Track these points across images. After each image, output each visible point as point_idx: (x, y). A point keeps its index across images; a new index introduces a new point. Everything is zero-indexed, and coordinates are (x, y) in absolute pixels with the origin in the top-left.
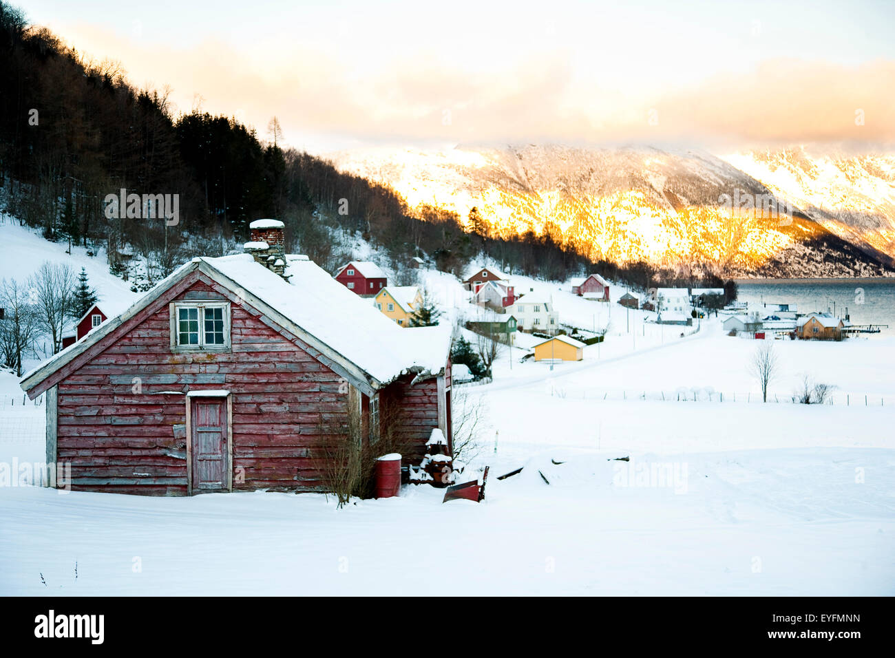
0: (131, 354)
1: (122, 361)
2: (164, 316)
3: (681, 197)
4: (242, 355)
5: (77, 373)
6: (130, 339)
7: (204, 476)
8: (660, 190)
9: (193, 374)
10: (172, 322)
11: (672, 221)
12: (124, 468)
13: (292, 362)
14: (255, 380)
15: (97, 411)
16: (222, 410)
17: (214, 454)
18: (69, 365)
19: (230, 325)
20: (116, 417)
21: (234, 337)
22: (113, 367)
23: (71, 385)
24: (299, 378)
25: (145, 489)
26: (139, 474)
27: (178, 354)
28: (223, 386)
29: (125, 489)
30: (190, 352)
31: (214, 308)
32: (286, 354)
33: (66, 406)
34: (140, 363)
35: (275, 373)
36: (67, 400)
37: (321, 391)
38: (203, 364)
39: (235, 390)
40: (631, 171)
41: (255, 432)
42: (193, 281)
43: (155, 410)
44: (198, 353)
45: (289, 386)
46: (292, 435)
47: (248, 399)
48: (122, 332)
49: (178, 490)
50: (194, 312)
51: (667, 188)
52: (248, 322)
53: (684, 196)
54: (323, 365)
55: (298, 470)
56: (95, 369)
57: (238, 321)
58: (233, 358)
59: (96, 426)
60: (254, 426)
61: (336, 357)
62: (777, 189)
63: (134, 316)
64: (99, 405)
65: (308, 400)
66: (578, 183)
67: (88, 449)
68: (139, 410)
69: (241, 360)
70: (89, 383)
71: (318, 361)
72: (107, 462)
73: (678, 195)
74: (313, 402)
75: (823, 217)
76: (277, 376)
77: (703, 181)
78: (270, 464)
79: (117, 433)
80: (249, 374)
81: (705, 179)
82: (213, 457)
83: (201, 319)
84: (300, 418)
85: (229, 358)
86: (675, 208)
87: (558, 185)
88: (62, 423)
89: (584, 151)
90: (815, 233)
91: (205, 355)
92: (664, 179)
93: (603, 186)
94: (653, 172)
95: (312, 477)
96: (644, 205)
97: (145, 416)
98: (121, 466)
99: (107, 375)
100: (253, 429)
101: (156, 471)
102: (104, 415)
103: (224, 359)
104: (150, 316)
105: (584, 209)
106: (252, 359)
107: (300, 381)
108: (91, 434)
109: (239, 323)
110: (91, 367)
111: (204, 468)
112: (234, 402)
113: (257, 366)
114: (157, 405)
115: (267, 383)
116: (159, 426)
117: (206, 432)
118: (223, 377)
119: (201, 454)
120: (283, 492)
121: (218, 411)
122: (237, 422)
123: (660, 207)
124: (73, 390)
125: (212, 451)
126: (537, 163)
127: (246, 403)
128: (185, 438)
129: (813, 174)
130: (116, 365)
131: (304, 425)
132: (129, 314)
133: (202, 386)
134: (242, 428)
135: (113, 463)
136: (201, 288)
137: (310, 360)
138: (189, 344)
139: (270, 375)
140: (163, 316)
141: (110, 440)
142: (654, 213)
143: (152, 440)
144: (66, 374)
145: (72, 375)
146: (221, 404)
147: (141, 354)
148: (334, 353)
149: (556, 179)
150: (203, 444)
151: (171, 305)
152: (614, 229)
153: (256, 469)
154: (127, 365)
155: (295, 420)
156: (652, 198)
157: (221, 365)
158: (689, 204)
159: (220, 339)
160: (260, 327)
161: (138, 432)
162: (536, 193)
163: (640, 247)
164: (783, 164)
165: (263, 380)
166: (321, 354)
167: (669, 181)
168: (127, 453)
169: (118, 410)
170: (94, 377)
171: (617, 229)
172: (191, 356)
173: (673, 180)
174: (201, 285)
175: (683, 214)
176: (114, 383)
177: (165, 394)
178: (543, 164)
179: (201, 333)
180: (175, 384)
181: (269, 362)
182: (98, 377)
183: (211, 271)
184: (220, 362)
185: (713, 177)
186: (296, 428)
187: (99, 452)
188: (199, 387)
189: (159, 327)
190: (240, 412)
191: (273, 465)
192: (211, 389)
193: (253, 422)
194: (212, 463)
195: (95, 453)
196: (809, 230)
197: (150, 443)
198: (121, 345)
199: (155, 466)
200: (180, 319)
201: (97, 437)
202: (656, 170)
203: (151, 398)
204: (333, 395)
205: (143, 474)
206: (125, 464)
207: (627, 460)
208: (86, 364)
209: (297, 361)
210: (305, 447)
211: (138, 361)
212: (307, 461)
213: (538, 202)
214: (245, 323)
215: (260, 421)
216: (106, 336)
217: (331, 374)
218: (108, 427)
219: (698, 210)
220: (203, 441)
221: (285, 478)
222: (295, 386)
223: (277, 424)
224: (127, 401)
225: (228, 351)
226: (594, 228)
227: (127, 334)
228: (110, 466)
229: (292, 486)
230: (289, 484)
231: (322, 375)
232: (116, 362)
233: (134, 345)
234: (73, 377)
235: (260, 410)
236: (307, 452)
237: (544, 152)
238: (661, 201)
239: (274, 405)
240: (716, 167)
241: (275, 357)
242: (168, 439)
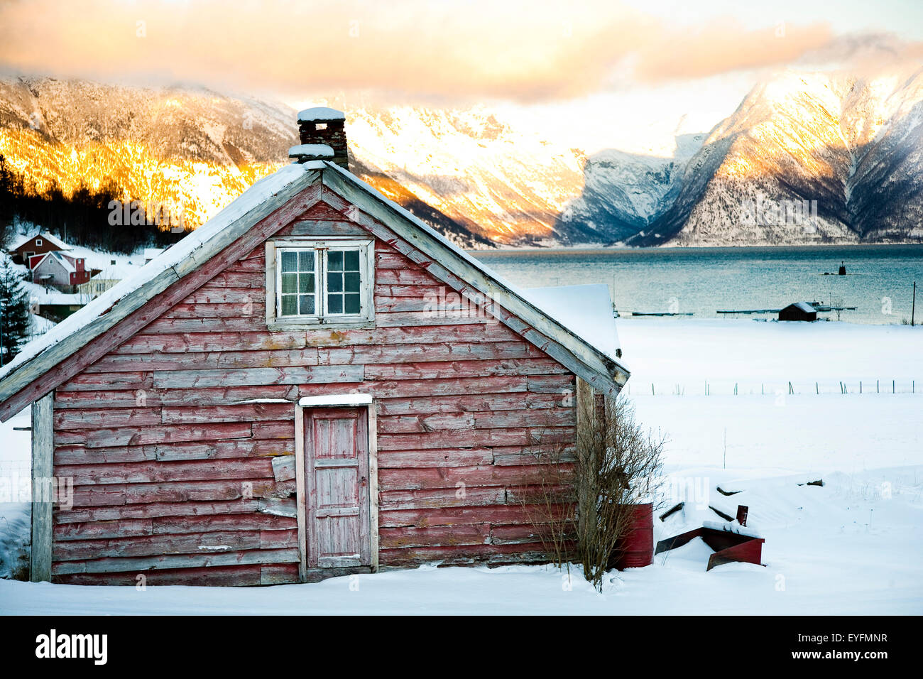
0: (192, 333)
1: (175, 345)
2: (255, 265)
3: (245, 152)
4: (392, 332)
5: (91, 370)
6: (192, 307)
7: (328, 545)
8: (219, 142)
9: (306, 367)
10: (269, 275)
11: (233, 180)
12: (182, 538)
13: (479, 343)
14: (417, 376)
15: (129, 438)
16: (360, 429)
17: (344, 505)
18: (77, 356)
19: (372, 280)
20: (166, 447)
21: (380, 300)
22: (159, 358)
23: (78, 392)
24: (491, 369)
25: (221, 574)
26: (210, 548)
27: (280, 332)
28: (360, 387)
29: (183, 576)
30: (302, 327)
31: (344, 250)
32: (468, 328)
33: (69, 431)
34: (209, 349)
35: (450, 362)
36: (71, 420)
37: (529, 392)
38: (324, 348)
39: (381, 394)
40: (181, 117)
41: (415, 465)
42: (310, 203)
43: (238, 433)
44: (315, 330)
45: (475, 383)
46: (481, 468)
47: (404, 408)
48: (178, 294)
49: (280, 573)
50: (308, 258)
51: (226, 140)
52: (403, 274)
53: (248, 150)
54: (533, 347)
55: (492, 527)
56: (127, 362)
57: (386, 274)
58: (377, 337)
59: (126, 464)
60: (414, 454)
61: (557, 332)
62: (356, 145)
63: (202, 265)
64: (134, 427)
65: (506, 406)
66: (115, 131)
67: (112, 507)
68: (208, 433)
69: (390, 341)
70: (115, 387)
71: (525, 341)
72: (149, 529)
73: (241, 150)
74: (516, 411)
75: (408, 180)
76: (456, 369)
77: (270, 133)
78: (442, 519)
79: (167, 476)
80: (404, 364)
81: (272, 130)
82: (344, 511)
83: (321, 271)
84: (493, 438)
85: (371, 338)
86: (237, 165)
87: (88, 132)
88: (61, 463)
89: (121, 90)
90: (400, 197)
91: (328, 334)
92: (223, 128)
93: (147, 135)
94: (210, 119)
95: (516, 539)
96: (199, 161)
97: (218, 444)
98: (175, 535)
99: (148, 372)
100: (414, 459)
101: (240, 540)
102: (143, 445)
103: (362, 339)
104: (230, 266)
105: (123, 165)
106: (410, 339)
107: (493, 375)
108: (119, 480)
109: (388, 277)
110: (118, 359)
111: (328, 530)
112: (380, 413)
113: (418, 350)
114: (240, 424)
115: (437, 380)
116: (246, 460)
117: (331, 468)
118: (360, 371)
119: (322, 507)
120: (466, 565)
121: (352, 430)
122: (385, 448)
123: (219, 164)
124: (83, 402)
125: (342, 501)
126: (60, 103)
127: (400, 416)
128: (294, 480)
129: (396, 129)
130: (165, 353)
131: (499, 450)
132: (192, 262)
133: (321, 388)
134: (395, 459)
135: (161, 530)
136: (322, 216)
137: (509, 338)
138: (299, 315)
139: (442, 366)
140: (251, 266)
141: (155, 488)
142: (212, 170)
143: (232, 485)
144: (72, 373)
145: (81, 373)
146: (357, 418)
147: (210, 333)
148: (554, 326)
149: (86, 123)
150: (326, 489)
151: (269, 245)
152: (163, 189)
153: (418, 529)
154: (187, 353)
155: (486, 442)
156: (209, 152)
157: (356, 350)
158: (254, 160)
159: (354, 305)
160: (424, 282)
161: (208, 473)
162: (59, 141)
163: (196, 213)
164: (361, 116)
165: (430, 374)
166: (531, 327)
167: (229, 132)
168: (187, 510)
169: (168, 434)
170: (124, 377)
171: (165, 190)
172: (303, 335)
173: (234, 131)
174: (322, 211)
175: (247, 172)
176: (161, 385)
177: (257, 403)
178: (67, 105)
179: (321, 295)
180: (274, 385)
181: (439, 344)
182: (130, 377)
183: (344, 186)
184: (354, 345)
185: (281, 128)
186: (487, 455)
187: (133, 513)
188: (317, 390)
189: (245, 285)
190: (389, 430)
191: (449, 521)
192: (339, 393)
193: (412, 447)
194: (341, 520)
195: (126, 514)
196: (393, 195)
197: (229, 491)
198: (175, 318)
199: (239, 531)
200: (284, 269)
201: (130, 484)
202: (213, 118)
203: (230, 412)
204: (550, 397)
205: (217, 548)
206: (184, 531)
207: (819, 483)
208: (110, 354)
209: (487, 340)
210: (502, 487)
211: (206, 345)
212: (506, 510)
213: (61, 153)
214: (398, 276)
215: (426, 446)
216: (150, 301)
217: (547, 361)
218: (150, 466)
219: (265, 168)
220: (326, 483)
221: (469, 542)
222: (484, 384)
223: (453, 449)
224: (187, 417)
225: (367, 327)
226: (136, 187)
227: (187, 297)
228: (155, 535)
229: (480, 555)
230: (477, 552)
231: (530, 363)
232: (165, 348)
233: (198, 318)
234: (84, 377)
235: (425, 426)
236: (506, 494)
237: (67, 89)
238: (220, 155)
239: (449, 417)
240: (285, 116)
241: (449, 334)
242: (261, 483)
